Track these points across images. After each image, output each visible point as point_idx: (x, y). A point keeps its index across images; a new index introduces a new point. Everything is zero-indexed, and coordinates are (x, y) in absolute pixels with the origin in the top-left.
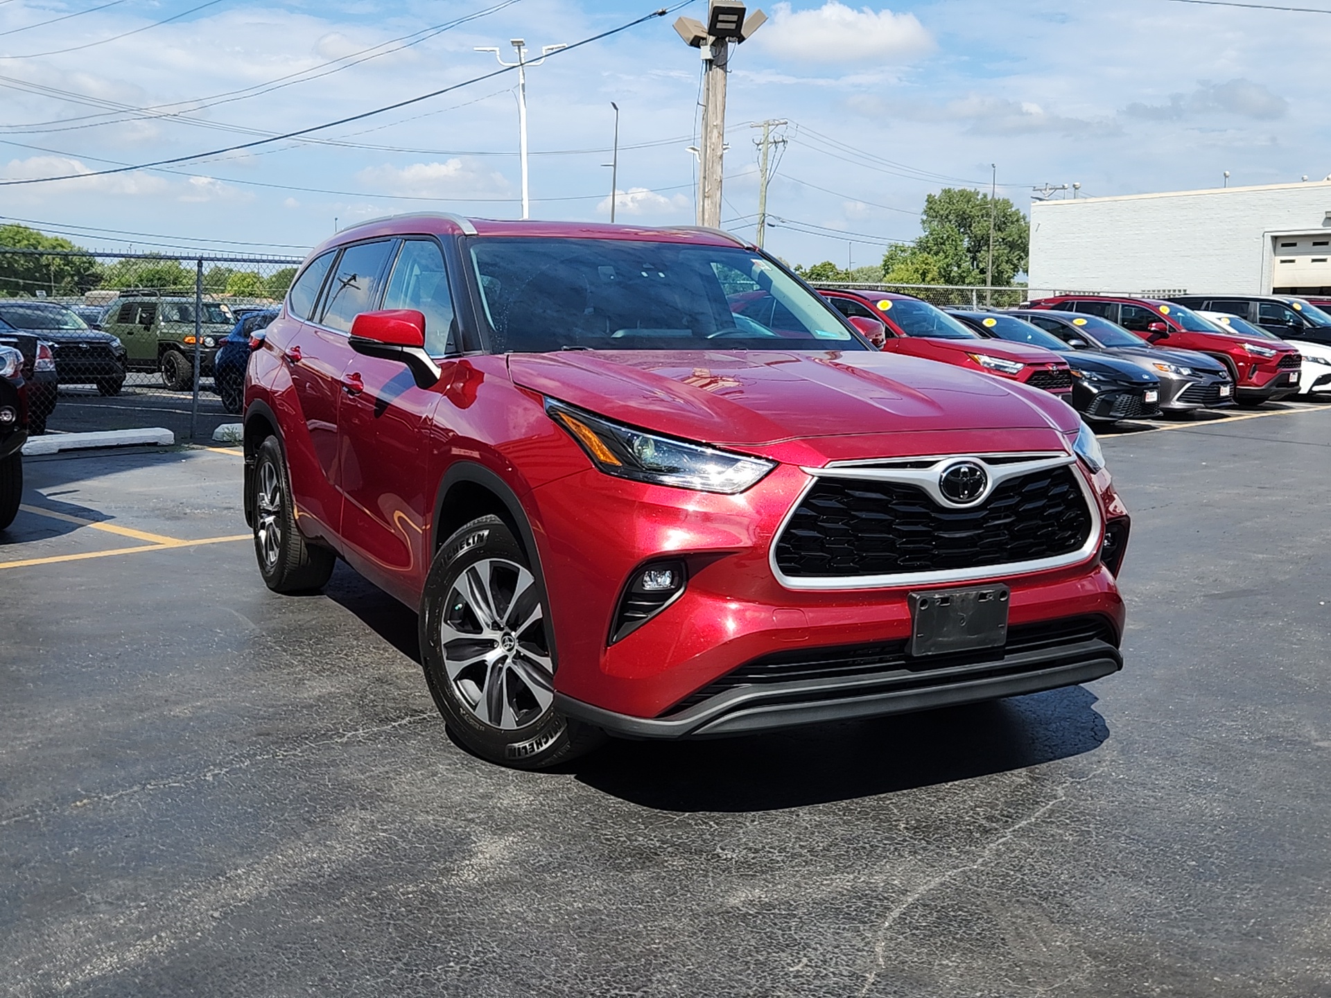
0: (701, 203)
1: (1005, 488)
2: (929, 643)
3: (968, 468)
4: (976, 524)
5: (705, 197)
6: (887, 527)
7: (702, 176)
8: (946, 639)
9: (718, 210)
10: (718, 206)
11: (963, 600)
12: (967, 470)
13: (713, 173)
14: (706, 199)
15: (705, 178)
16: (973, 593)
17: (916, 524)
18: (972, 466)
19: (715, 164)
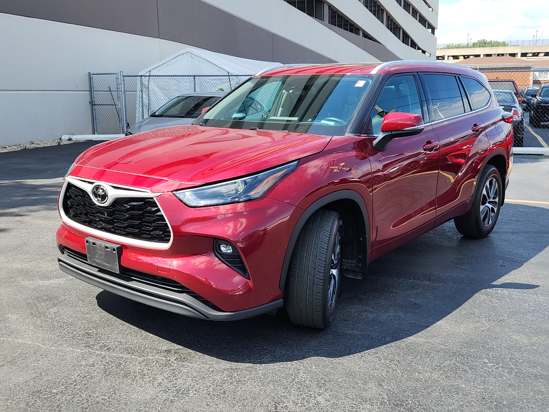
2: (92, 260)
8: (97, 261)
11: (100, 246)
16: (104, 244)
18: (103, 187)
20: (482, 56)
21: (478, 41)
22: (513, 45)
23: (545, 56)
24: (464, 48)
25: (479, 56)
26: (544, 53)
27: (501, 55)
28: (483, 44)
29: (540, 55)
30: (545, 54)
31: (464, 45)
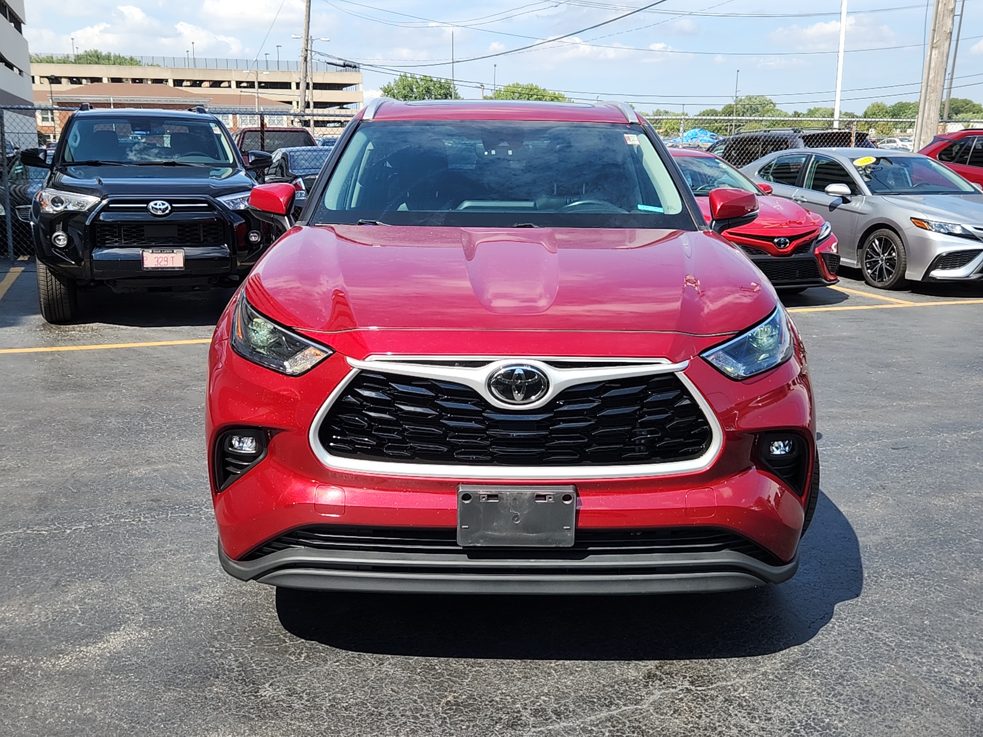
0: (929, 53)
1: (570, 394)
2: (477, 535)
3: (523, 370)
4: (539, 425)
5: (933, 47)
6: (435, 422)
7: (932, 28)
8: (496, 534)
9: (945, 59)
10: (945, 55)
11: (515, 499)
12: (522, 372)
13: (942, 26)
14: (934, 49)
15: (934, 30)
16: (528, 492)
17: (470, 420)
18: (529, 369)
19: (945, 18)
20: (105, 80)
21: (86, 51)
22: (150, 64)
23: (211, 86)
24: (60, 63)
25: (99, 80)
26: (210, 81)
27: (137, 81)
28: (96, 58)
29: (203, 85)
30: (211, 83)
31: (59, 58)
